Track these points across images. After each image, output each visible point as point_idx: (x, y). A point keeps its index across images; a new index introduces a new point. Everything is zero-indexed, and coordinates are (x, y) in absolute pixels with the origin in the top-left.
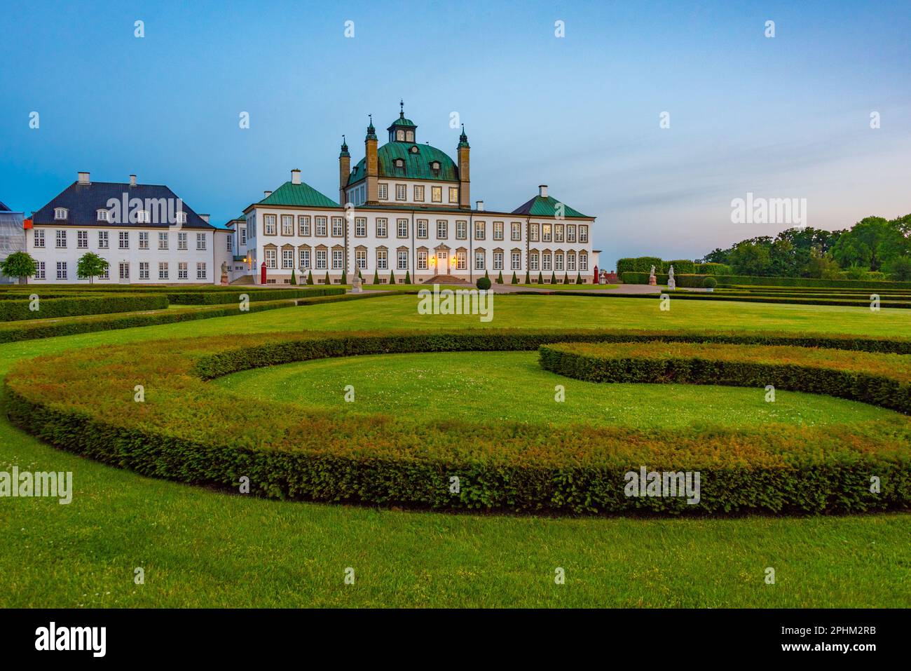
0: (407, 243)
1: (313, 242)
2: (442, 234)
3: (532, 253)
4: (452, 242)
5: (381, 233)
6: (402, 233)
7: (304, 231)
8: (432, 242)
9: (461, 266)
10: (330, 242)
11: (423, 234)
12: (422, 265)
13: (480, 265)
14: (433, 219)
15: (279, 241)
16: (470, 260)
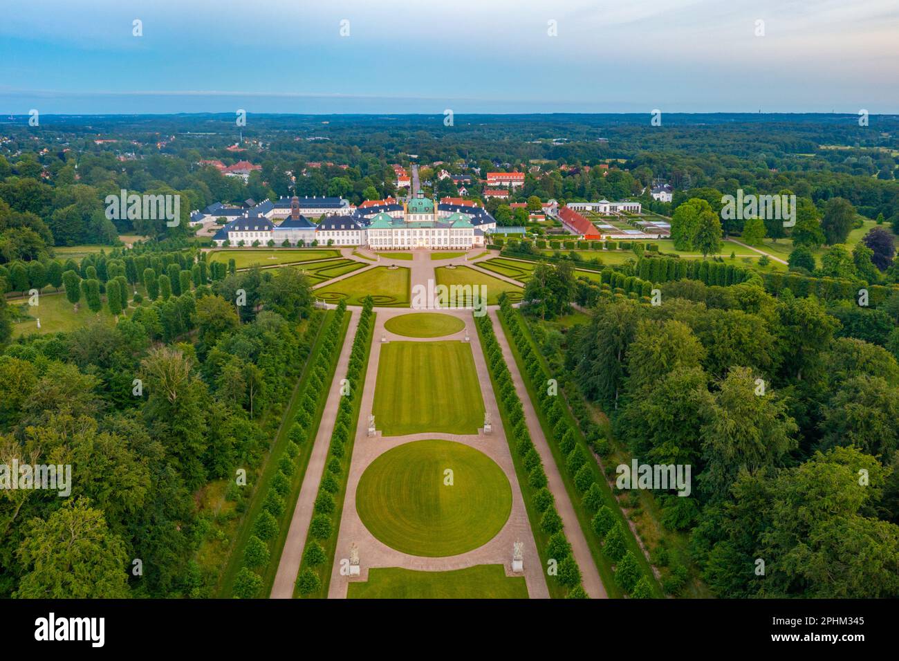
0: (410, 237)
1: (383, 238)
2: (421, 234)
3: (452, 240)
4: (424, 237)
5: (402, 235)
6: (409, 235)
7: (381, 235)
8: (418, 237)
9: (427, 243)
10: (388, 237)
11: (415, 234)
12: (415, 243)
13: (433, 243)
14: (418, 231)
15: (374, 238)
16: (430, 242)
